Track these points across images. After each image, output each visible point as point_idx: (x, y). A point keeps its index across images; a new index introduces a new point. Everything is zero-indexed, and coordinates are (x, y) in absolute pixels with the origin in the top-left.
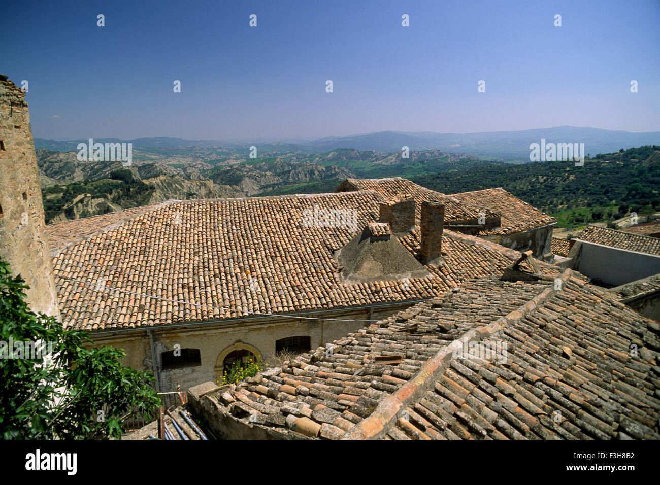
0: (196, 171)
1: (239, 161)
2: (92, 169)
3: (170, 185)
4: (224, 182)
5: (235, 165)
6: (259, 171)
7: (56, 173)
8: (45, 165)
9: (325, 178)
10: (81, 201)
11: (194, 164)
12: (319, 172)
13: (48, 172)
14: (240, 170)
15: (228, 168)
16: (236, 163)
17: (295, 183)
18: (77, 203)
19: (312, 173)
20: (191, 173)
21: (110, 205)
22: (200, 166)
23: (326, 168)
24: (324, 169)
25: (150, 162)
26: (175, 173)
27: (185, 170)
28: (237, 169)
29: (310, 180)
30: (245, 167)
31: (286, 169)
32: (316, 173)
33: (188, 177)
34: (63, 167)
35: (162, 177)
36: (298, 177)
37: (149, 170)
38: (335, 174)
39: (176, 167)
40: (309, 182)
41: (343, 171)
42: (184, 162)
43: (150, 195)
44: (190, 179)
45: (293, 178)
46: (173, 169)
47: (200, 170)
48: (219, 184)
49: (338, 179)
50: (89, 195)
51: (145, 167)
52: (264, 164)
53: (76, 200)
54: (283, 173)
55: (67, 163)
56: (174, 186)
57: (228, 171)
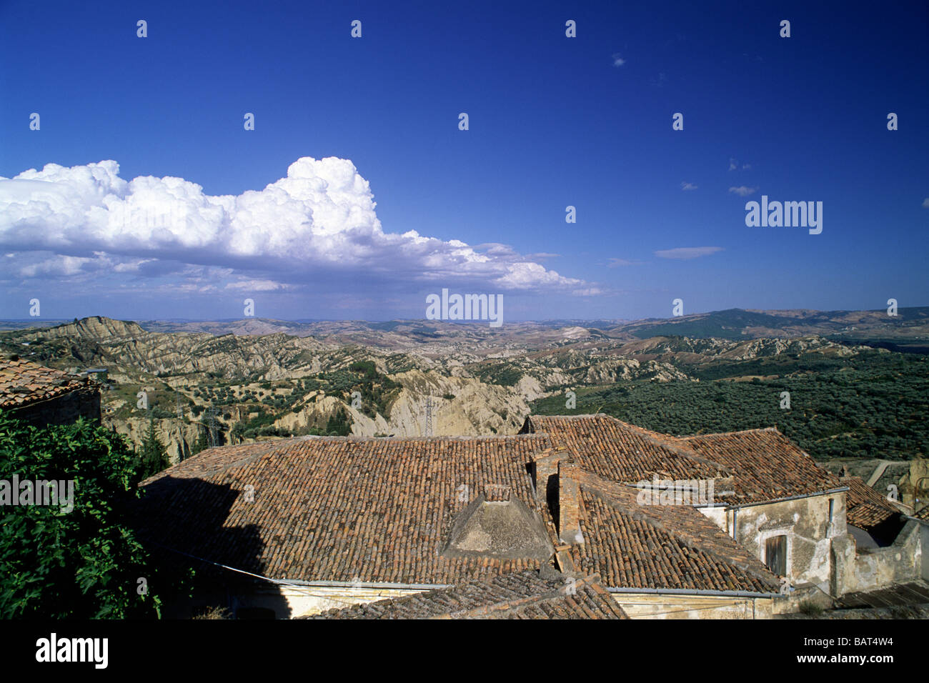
0: (460, 364)
1: (517, 353)
2: (332, 358)
3: (421, 383)
4: (495, 381)
5: (511, 357)
6: (544, 367)
7: (290, 362)
8: (281, 352)
9: (639, 378)
10: (313, 399)
11: (457, 355)
12: (630, 369)
13: (283, 361)
14: (518, 365)
15: (502, 362)
16: (513, 354)
17: (594, 384)
18: (308, 402)
19: (620, 370)
20: (452, 367)
21: (346, 406)
22: (465, 358)
23: (641, 363)
24: (638, 365)
25: (401, 352)
26: (432, 367)
27: (444, 362)
28: (513, 364)
29: (616, 380)
30: (524, 360)
31: (583, 364)
32: (626, 370)
33: (448, 373)
34: (300, 355)
35: (414, 372)
36: (599, 376)
37: (399, 362)
38: (654, 373)
39: (434, 358)
40: (614, 384)
41: (666, 369)
42: (443, 351)
43: (396, 394)
44: (451, 375)
45: (592, 376)
46: (429, 361)
47: (464, 364)
48: (488, 383)
49: (658, 380)
50: (322, 392)
51: (393, 357)
52: (551, 356)
53: (307, 398)
54: (578, 370)
55: (304, 351)
56: (427, 384)
57: (500, 366)
